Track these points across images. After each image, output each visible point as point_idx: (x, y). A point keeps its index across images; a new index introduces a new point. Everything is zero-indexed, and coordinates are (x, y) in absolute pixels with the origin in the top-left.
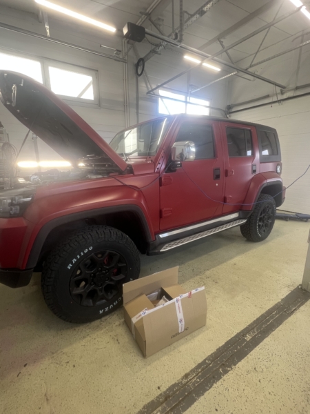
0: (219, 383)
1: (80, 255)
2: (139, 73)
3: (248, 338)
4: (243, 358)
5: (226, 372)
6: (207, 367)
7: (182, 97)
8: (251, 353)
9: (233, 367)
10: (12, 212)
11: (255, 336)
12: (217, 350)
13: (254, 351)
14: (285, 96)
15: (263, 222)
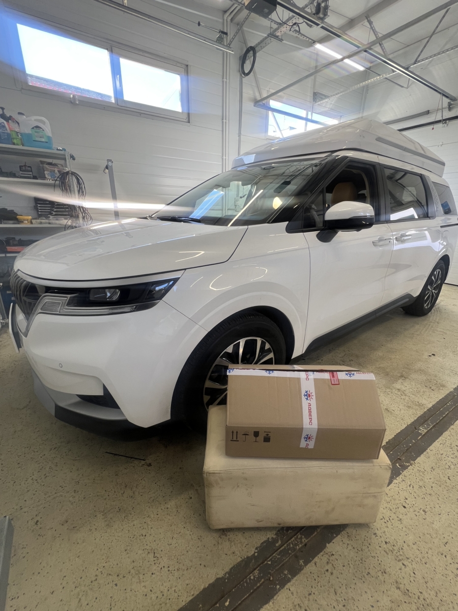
0: (400, 479)
2: (246, 71)
3: (423, 430)
4: (422, 453)
5: (405, 467)
7: (302, 113)
9: (412, 462)
11: (431, 429)
13: (433, 445)
14: (454, 113)
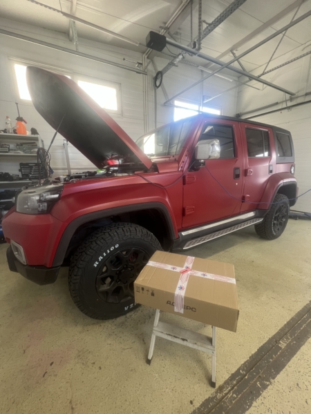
0: (259, 400)
1: (106, 253)
3: (283, 345)
4: (281, 370)
5: (265, 387)
6: (242, 379)
8: (289, 363)
9: (272, 380)
10: (40, 209)
11: (290, 343)
12: (250, 357)
13: (292, 361)
14: (294, 103)
15: (278, 220)
